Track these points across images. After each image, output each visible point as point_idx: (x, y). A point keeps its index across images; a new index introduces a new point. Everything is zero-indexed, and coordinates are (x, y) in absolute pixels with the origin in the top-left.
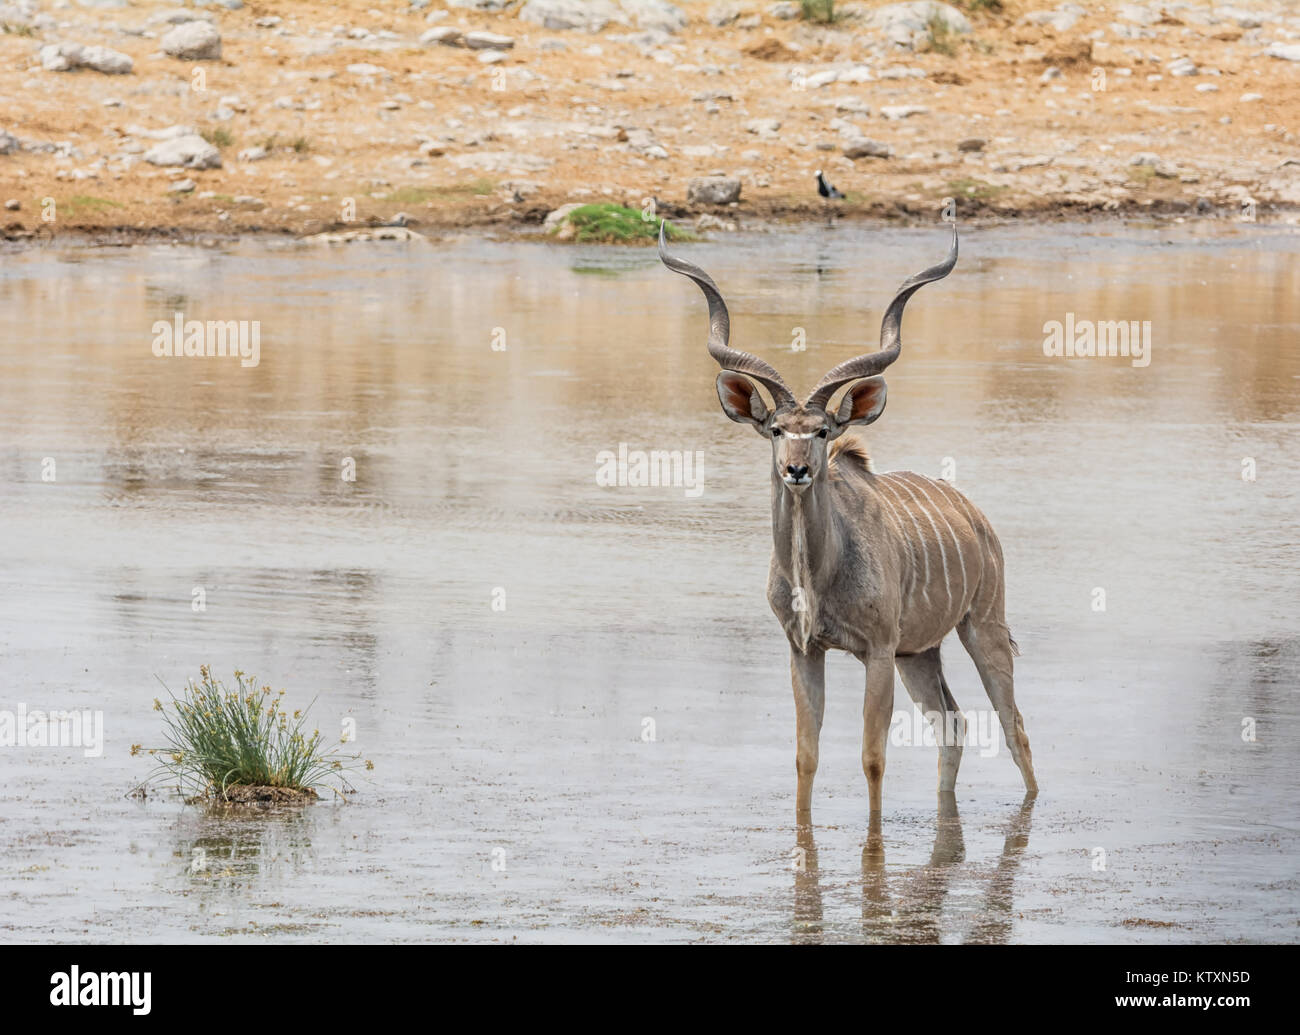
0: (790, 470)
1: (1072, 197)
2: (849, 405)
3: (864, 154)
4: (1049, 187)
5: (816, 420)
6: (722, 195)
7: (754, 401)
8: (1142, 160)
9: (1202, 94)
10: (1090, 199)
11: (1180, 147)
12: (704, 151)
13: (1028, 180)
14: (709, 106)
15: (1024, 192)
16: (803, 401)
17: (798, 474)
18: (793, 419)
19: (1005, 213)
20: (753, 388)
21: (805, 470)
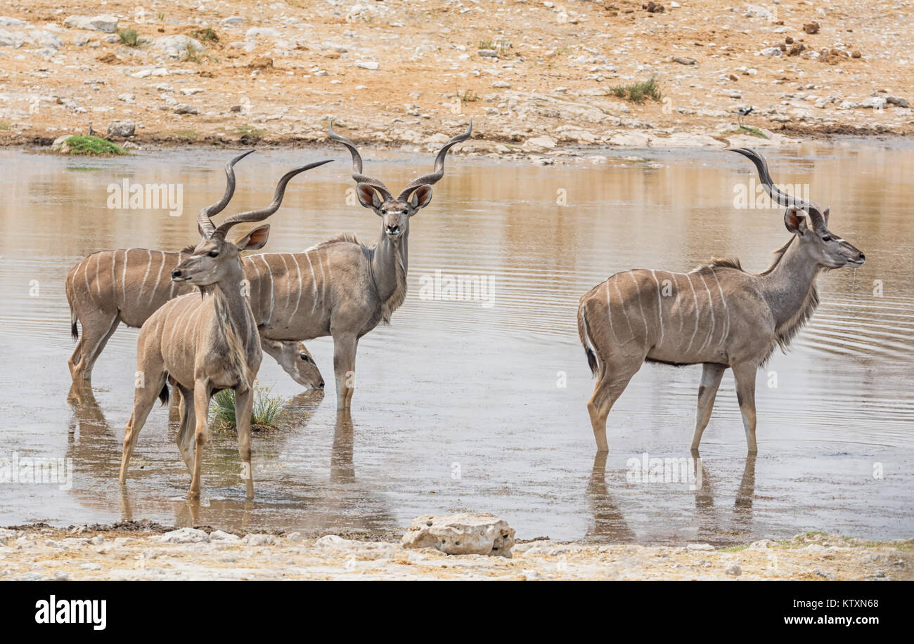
0: (389, 227)
1: (299, 136)
2: (416, 199)
3: (185, 112)
4: (286, 131)
5: (403, 205)
6: (126, 132)
7: (374, 198)
8: (327, 117)
9: (335, 85)
10: (309, 136)
11: (337, 111)
12: (104, 109)
13: (275, 127)
14: (94, 86)
15: (275, 133)
16: (396, 198)
17: (393, 229)
18: (392, 206)
19: (272, 143)
20: (373, 191)
21: (396, 228)
